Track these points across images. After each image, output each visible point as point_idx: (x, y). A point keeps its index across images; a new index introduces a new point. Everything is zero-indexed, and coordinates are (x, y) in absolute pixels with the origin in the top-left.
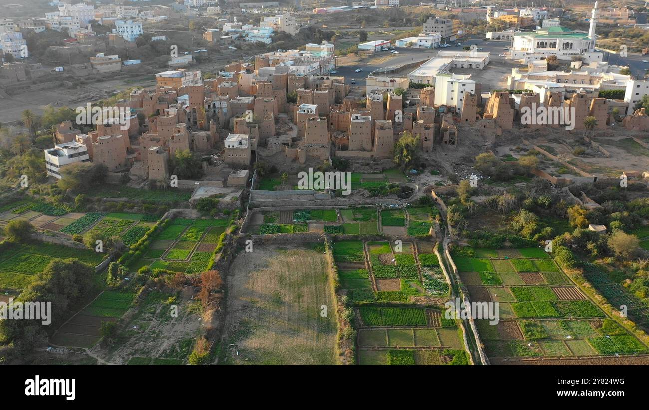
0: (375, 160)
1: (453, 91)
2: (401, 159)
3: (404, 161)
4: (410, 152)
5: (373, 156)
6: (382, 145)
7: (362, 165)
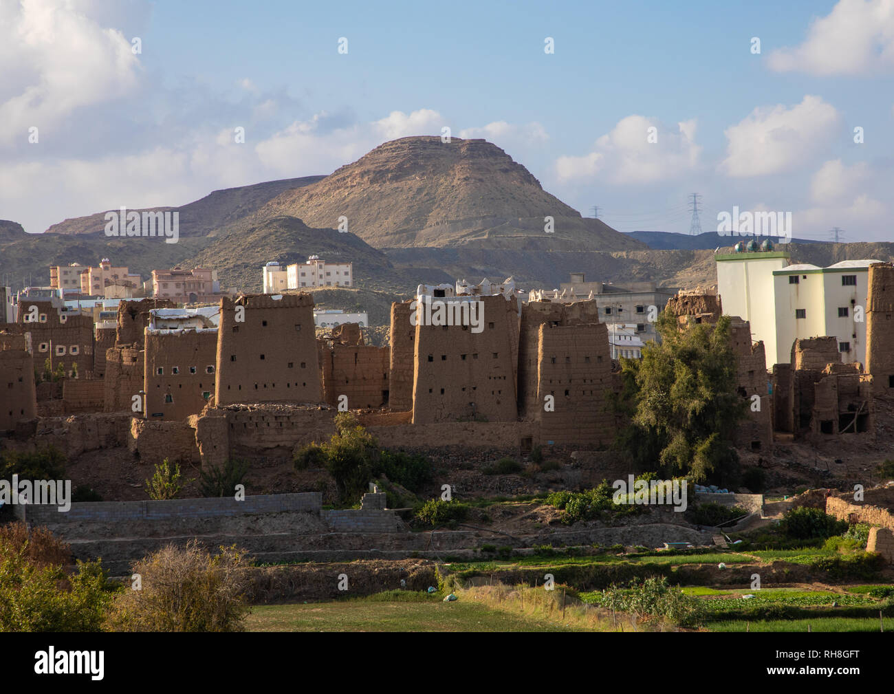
1: (801, 314)
2: (664, 410)
3: (682, 411)
4: (705, 373)
5: (529, 440)
6: (567, 393)
7: (490, 473)
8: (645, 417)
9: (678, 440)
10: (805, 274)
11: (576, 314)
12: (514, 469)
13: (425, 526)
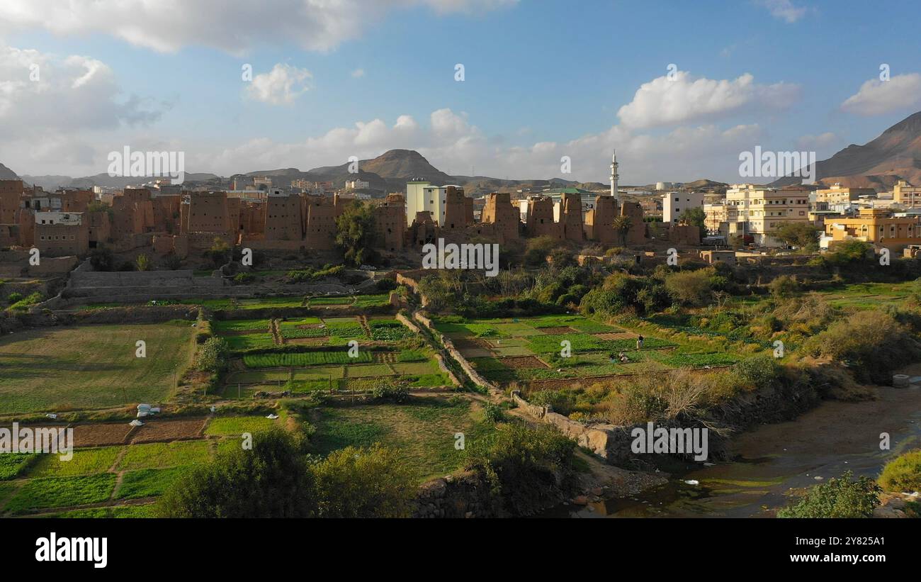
0: (306, 254)
1: (432, 202)
2: (347, 239)
3: (352, 240)
4: (362, 225)
5: (304, 247)
6: (319, 230)
7: (285, 259)
8: (340, 241)
9: (352, 250)
10: (434, 189)
11: (325, 202)
12: (294, 258)
13: (237, 283)
